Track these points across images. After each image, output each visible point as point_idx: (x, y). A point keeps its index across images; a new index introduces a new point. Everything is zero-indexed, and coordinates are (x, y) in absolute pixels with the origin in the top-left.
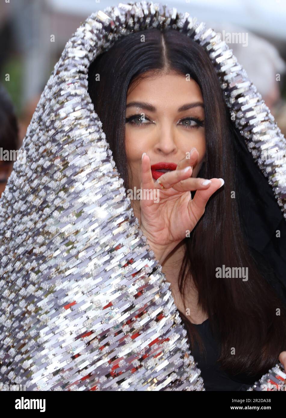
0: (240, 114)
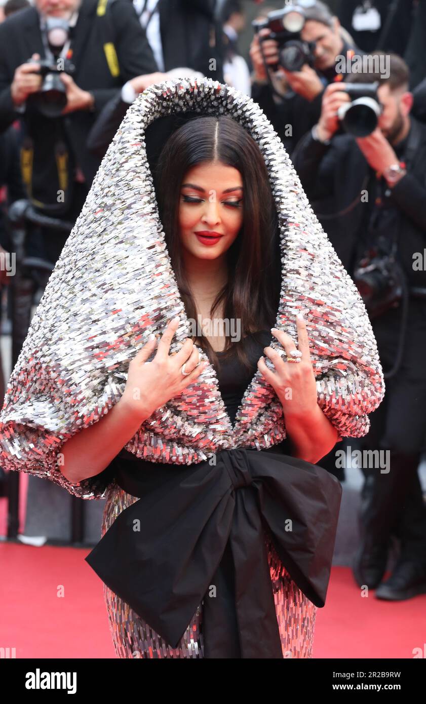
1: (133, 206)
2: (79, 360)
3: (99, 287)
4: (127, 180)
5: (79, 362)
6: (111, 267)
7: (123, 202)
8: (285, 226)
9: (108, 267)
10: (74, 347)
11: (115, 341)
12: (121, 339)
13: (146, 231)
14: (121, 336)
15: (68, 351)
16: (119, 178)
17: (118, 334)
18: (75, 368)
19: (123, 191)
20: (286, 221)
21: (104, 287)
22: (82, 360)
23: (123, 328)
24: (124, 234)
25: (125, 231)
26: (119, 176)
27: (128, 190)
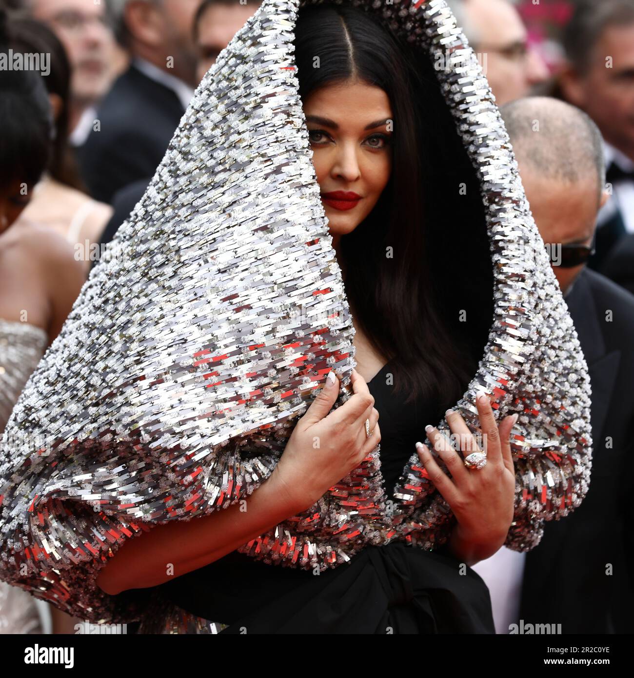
0: (455, 88)
1: (284, 169)
2: (193, 419)
3: (224, 300)
4: (274, 126)
5: (192, 421)
6: (247, 269)
7: (266, 161)
8: (497, 204)
9: (240, 269)
10: (184, 398)
11: (251, 393)
12: (259, 392)
13: (304, 214)
14: (261, 387)
15: (175, 402)
16: (260, 121)
17: (255, 383)
18: (185, 430)
19: (267, 142)
20: (500, 195)
21: (235, 301)
22: (197, 419)
23: (264, 374)
24: (269, 214)
25: (271, 210)
26: (259, 117)
27: (275, 142)
